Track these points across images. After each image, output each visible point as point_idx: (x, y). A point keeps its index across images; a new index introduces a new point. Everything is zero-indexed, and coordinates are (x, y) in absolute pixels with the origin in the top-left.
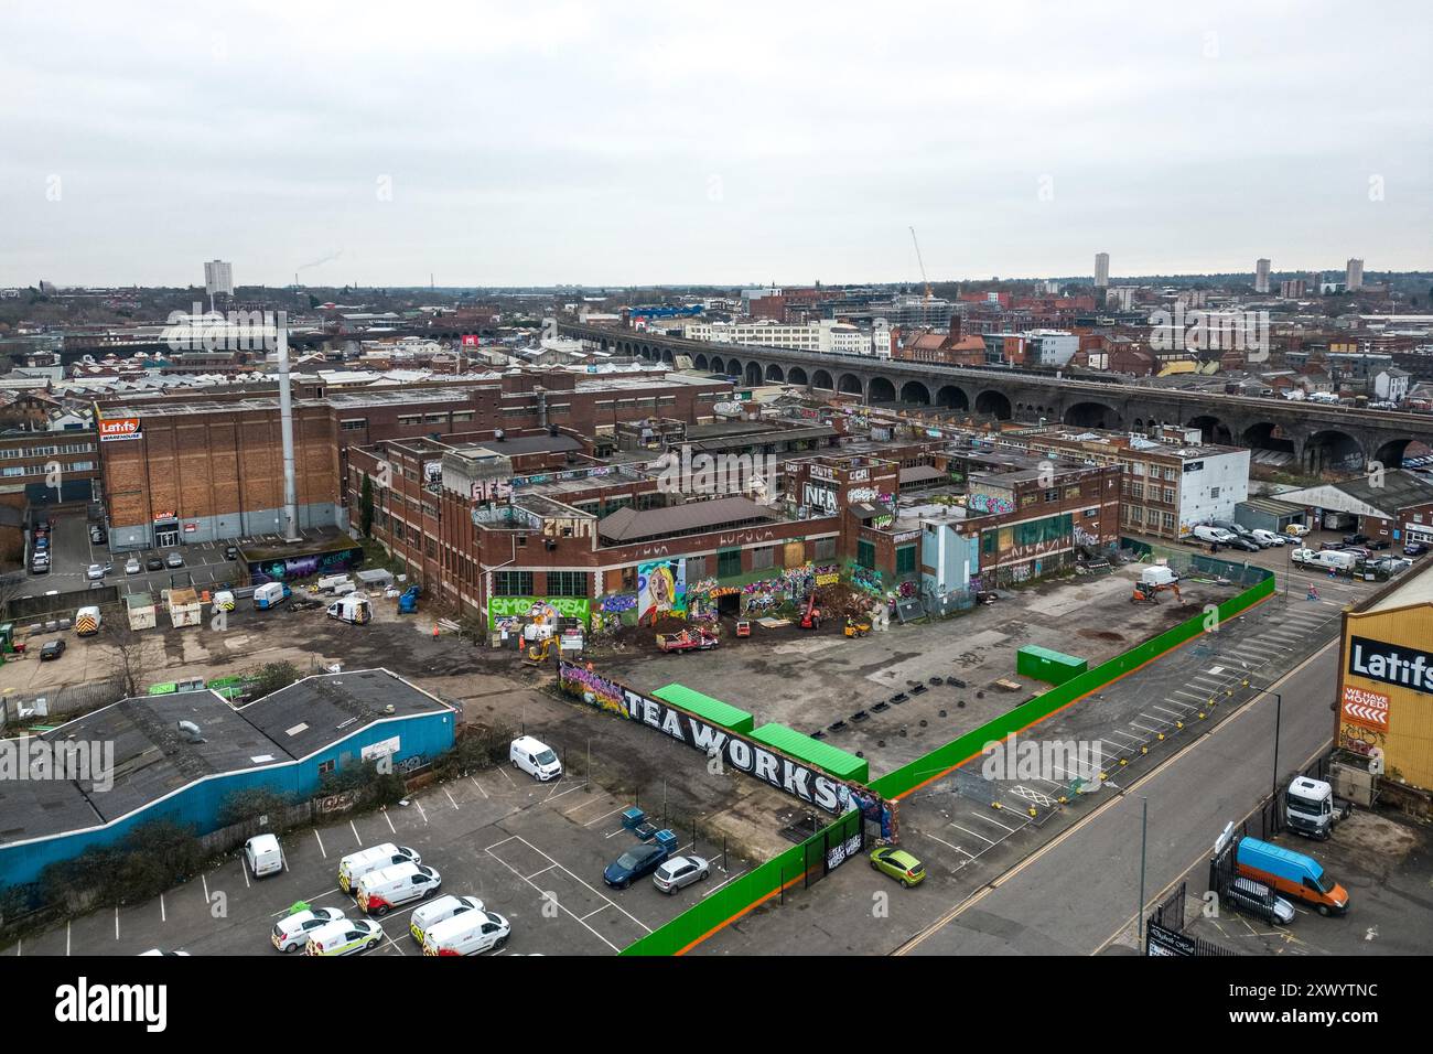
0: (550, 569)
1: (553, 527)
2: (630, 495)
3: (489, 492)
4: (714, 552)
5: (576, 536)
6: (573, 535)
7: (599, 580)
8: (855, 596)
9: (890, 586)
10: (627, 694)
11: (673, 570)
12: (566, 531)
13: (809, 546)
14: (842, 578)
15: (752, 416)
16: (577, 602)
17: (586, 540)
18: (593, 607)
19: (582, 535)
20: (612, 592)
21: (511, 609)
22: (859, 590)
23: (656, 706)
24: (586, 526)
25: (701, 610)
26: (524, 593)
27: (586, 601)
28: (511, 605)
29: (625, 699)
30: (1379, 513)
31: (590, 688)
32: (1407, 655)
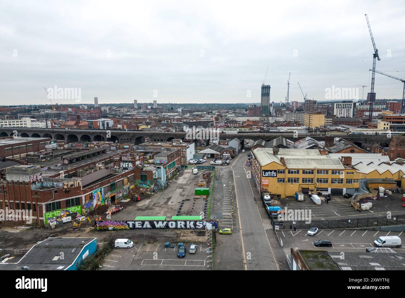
0: (67, 199)
1: (67, 185)
2: (67, 174)
3: (35, 178)
4: (109, 184)
5: (75, 186)
6: (74, 186)
7: (84, 198)
8: (141, 189)
9: (152, 184)
10: (128, 222)
11: (101, 191)
12: (72, 185)
13: (128, 178)
14: (135, 186)
15: (62, 148)
16: (76, 207)
17: (79, 187)
18: (82, 208)
19: (77, 186)
20: (87, 202)
21: (53, 215)
22: (141, 188)
23: (140, 222)
25: (107, 202)
26: (57, 208)
27: (80, 206)
28: (53, 214)
29: (127, 224)
30: (218, 153)
31: (112, 225)
32: (271, 171)
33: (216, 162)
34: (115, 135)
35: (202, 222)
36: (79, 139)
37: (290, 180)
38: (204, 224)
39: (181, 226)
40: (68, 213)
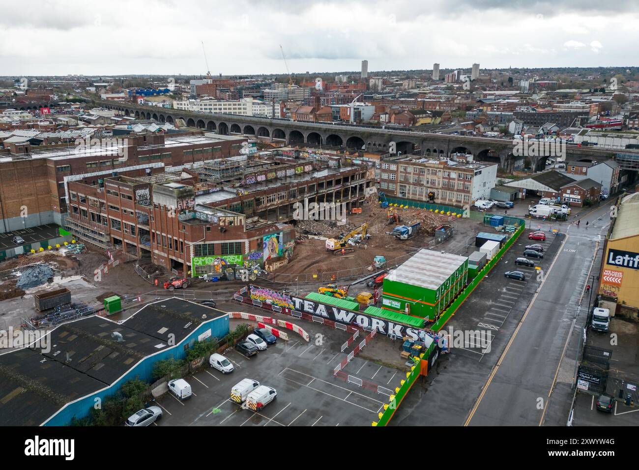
0: (223, 242)
1: (224, 221)
3: (185, 205)
5: (236, 225)
6: (234, 225)
7: (247, 245)
10: (293, 299)
11: (278, 238)
12: (231, 223)
16: (236, 257)
17: (241, 227)
18: (245, 259)
19: (239, 224)
20: (253, 251)
21: (203, 263)
23: (312, 303)
24: (241, 220)
26: (210, 254)
27: (241, 256)
28: (203, 260)
29: (292, 301)
31: (271, 298)
32: (632, 255)
34: (359, 136)
35: (417, 332)
36: (305, 140)
38: (422, 335)
39: (377, 328)
40: (224, 263)
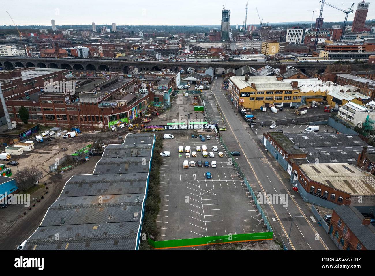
0: (120, 113)
1: (119, 105)
3: (99, 100)
4: (139, 104)
5: (124, 105)
7: (129, 113)
8: (155, 108)
9: (163, 104)
12: (122, 105)
13: (147, 100)
14: (151, 106)
15: (79, 77)
16: (125, 119)
17: (126, 106)
18: (128, 119)
20: (130, 115)
21: (113, 123)
22: (155, 107)
24: (125, 103)
25: (139, 116)
26: (115, 120)
29: (164, 127)
30: (199, 80)
31: (154, 128)
32: (246, 93)
33: (199, 88)
34: (105, 64)
35: (208, 125)
37: (258, 99)
38: (210, 126)
39: (196, 127)
40: (121, 122)
